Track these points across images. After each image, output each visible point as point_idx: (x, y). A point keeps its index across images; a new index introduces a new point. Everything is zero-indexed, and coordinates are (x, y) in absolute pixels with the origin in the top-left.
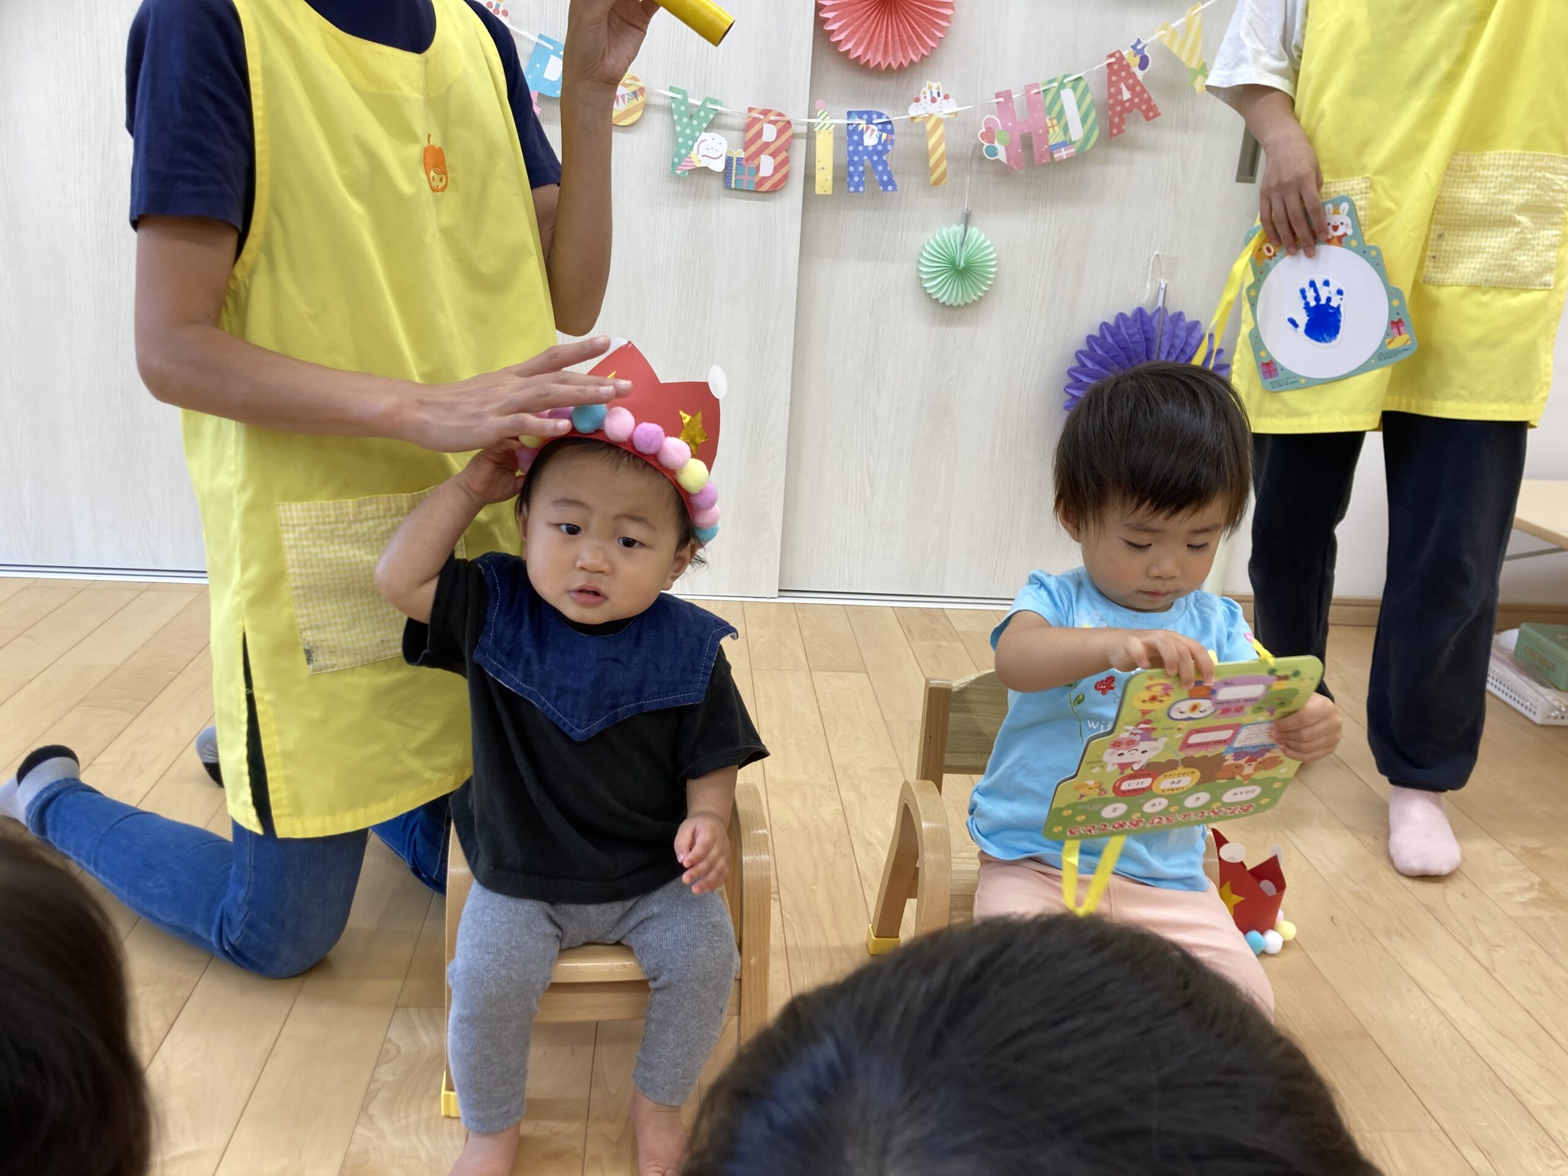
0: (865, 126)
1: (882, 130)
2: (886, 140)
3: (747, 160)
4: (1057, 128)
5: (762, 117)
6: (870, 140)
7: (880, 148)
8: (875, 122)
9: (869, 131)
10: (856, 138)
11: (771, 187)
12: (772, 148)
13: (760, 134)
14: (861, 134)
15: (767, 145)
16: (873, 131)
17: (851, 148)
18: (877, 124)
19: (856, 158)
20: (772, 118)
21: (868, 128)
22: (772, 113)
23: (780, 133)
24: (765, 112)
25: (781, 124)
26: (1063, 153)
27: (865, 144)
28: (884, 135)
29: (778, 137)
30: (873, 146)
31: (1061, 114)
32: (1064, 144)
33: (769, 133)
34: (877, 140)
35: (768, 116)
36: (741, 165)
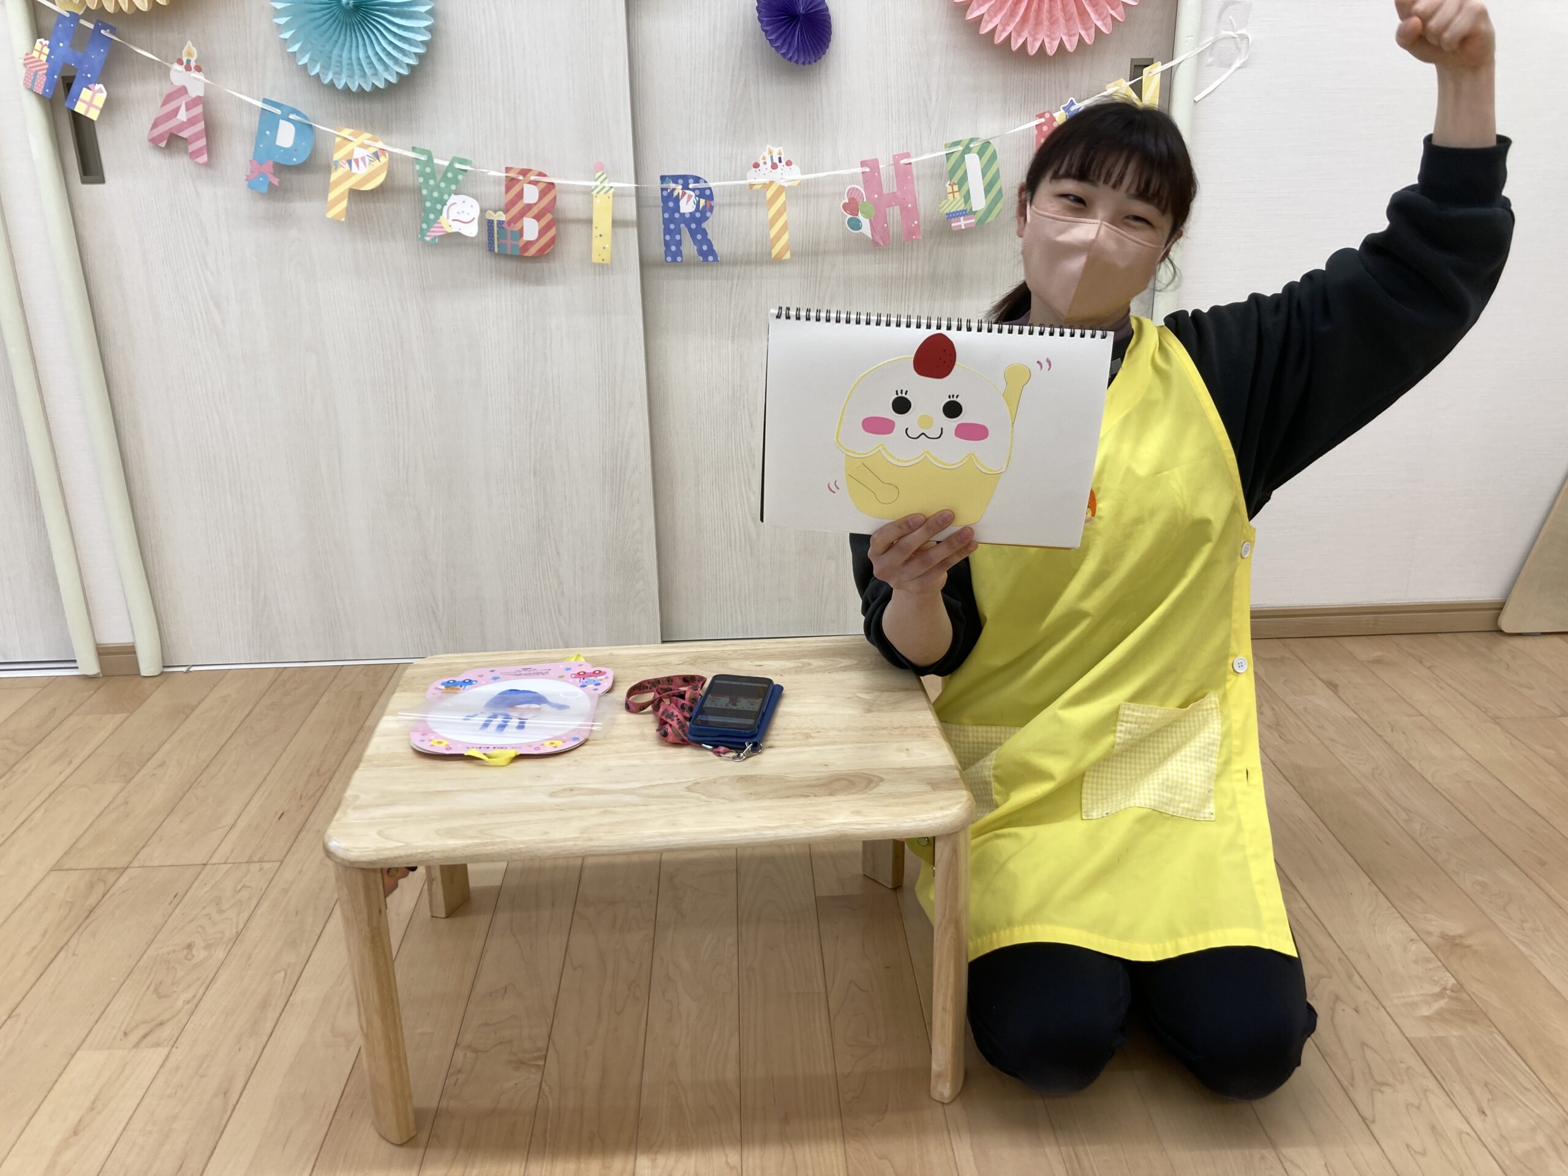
0: (681, 192)
1: (700, 196)
2: (704, 207)
3: (509, 223)
4: (957, 195)
5: (521, 178)
6: (687, 206)
7: (698, 215)
8: (691, 186)
9: (686, 197)
10: (671, 204)
11: (537, 252)
12: (535, 211)
13: (520, 195)
14: (677, 200)
15: (529, 207)
16: (690, 197)
17: (667, 215)
18: (693, 190)
19: (672, 226)
20: (532, 178)
21: (684, 194)
22: (531, 173)
23: (543, 194)
24: (525, 172)
25: (542, 186)
26: (962, 223)
27: (682, 211)
28: (702, 202)
29: (541, 198)
30: (690, 213)
31: (964, 178)
32: (964, 213)
33: (531, 195)
34: (695, 206)
35: (528, 175)
36: (503, 228)
